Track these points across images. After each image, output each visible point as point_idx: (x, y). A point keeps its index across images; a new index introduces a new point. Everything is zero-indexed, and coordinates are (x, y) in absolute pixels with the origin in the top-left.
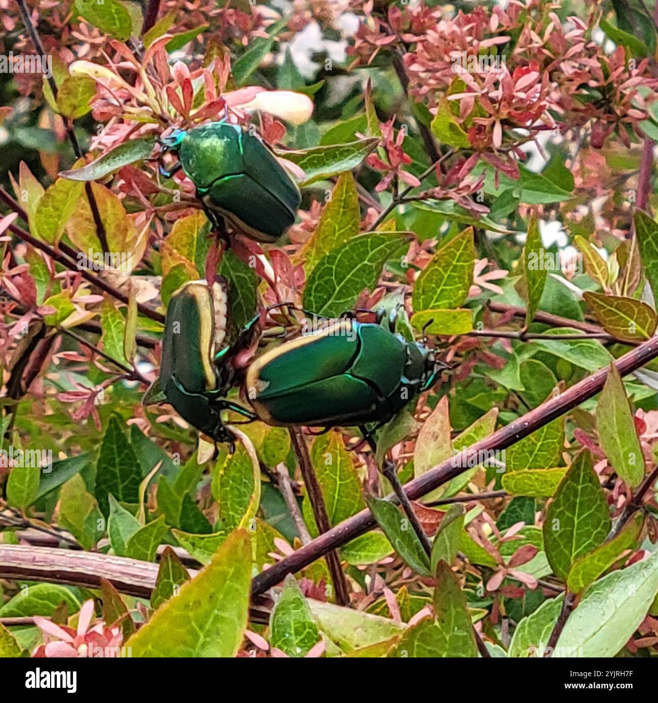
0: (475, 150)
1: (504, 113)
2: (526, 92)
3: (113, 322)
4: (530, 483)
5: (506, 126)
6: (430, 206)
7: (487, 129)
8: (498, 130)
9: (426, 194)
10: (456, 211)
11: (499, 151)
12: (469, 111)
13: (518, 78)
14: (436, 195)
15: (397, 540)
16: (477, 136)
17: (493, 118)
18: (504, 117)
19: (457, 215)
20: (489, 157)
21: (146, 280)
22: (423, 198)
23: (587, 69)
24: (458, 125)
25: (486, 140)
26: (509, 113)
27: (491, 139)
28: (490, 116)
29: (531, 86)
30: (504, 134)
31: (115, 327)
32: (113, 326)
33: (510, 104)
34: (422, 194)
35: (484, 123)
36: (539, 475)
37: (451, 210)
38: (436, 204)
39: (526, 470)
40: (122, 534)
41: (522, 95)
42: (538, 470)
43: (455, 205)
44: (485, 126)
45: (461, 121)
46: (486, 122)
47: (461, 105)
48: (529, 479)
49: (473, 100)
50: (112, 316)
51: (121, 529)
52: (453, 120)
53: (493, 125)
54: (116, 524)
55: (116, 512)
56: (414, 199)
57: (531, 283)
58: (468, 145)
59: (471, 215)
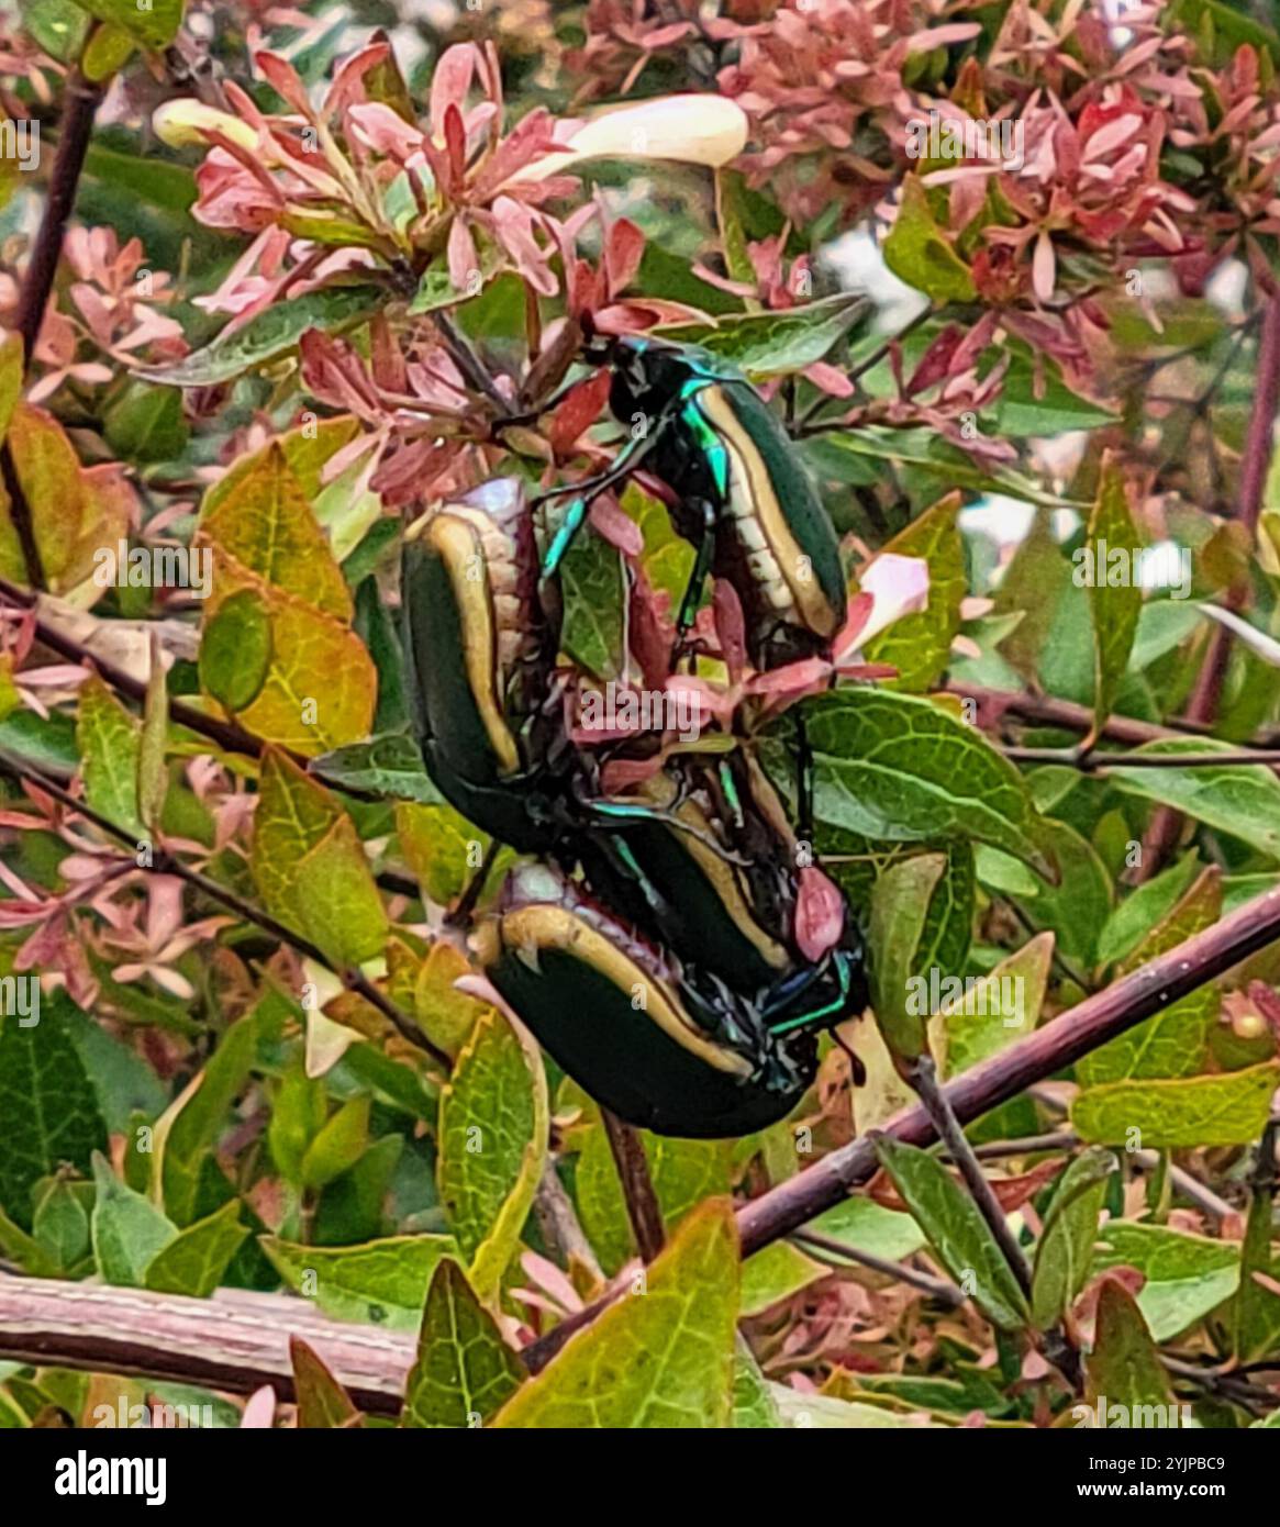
0: (987, 307)
1: (1060, 216)
2: (1110, 164)
3: (107, 730)
4: (1143, 1113)
5: (1062, 249)
6: (871, 443)
7: (1017, 255)
8: (1044, 256)
9: (864, 414)
10: (936, 456)
11: (1047, 308)
12: (972, 213)
13: (1092, 130)
14: (889, 415)
15: (945, 1242)
16: (994, 272)
17: (1030, 229)
18: (1057, 225)
19: (938, 463)
20: (1023, 321)
21: (140, 629)
22: (856, 424)
23: (1165, 102)
24: (946, 244)
25: (1014, 281)
26: (1073, 217)
27: (1027, 281)
28: (1024, 221)
29: (1121, 151)
30: (1060, 268)
31: (112, 742)
32: (105, 741)
33: (1073, 192)
34: (854, 414)
35: (1012, 241)
36: (1163, 1093)
37: (921, 454)
38: (886, 437)
39: (1127, 1081)
40: (127, 1251)
41: (1103, 172)
42: (1157, 1082)
43: (935, 438)
44: (1013, 249)
45: (954, 235)
46: (1016, 238)
47: (952, 199)
48: (1139, 1103)
49: (982, 184)
50: (103, 717)
51: (124, 1237)
52: (935, 234)
53: (1033, 243)
54: (111, 1223)
55: (111, 1195)
56: (835, 427)
57: (1104, 628)
58: (968, 292)
59: (973, 466)
